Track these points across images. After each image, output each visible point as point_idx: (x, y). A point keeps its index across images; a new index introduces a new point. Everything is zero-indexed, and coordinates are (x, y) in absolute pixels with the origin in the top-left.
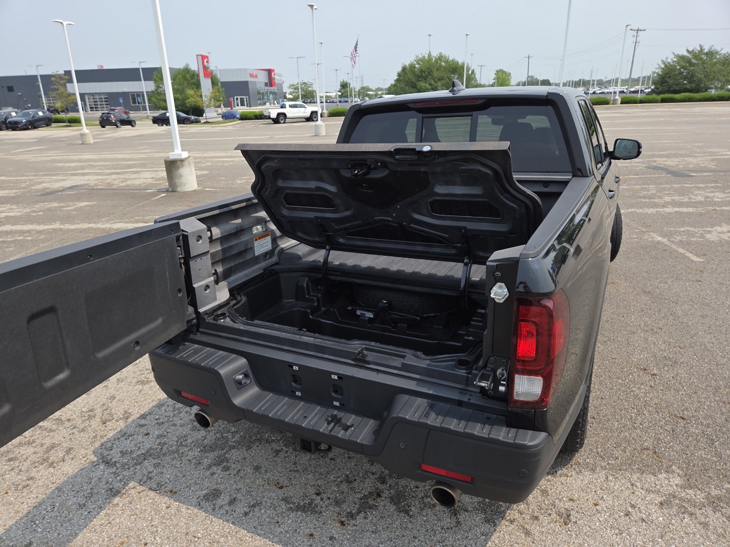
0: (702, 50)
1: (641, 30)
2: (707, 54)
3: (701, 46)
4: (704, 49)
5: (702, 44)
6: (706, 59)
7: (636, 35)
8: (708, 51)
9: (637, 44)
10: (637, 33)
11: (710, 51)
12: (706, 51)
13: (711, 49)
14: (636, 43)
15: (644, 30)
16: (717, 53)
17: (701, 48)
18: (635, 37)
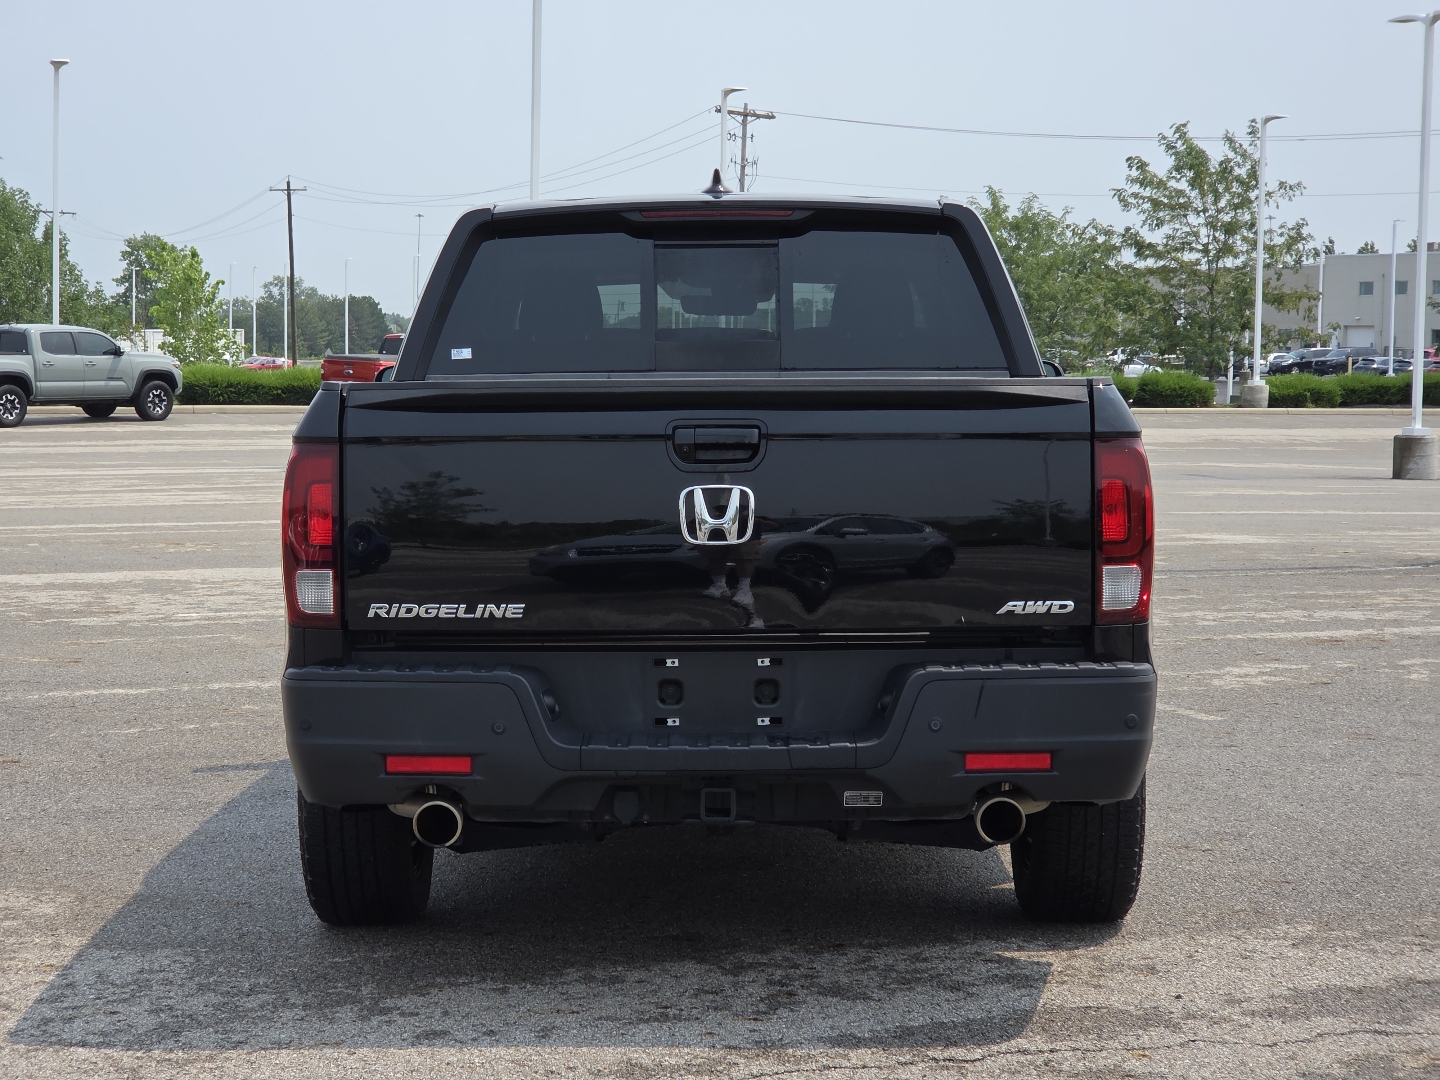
0: (997, 210)
1: (758, 117)
2: (1016, 226)
3: (993, 195)
4: (1006, 208)
5: (996, 188)
6: (1018, 247)
7: (739, 133)
8: (1019, 215)
9: (748, 170)
10: (744, 124)
11: (1026, 218)
12: (1012, 213)
13: (1030, 208)
14: (743, 167)
15: (771, 117)
16: (1052, 226)
17: (995, 204)
18: (739, 141)
